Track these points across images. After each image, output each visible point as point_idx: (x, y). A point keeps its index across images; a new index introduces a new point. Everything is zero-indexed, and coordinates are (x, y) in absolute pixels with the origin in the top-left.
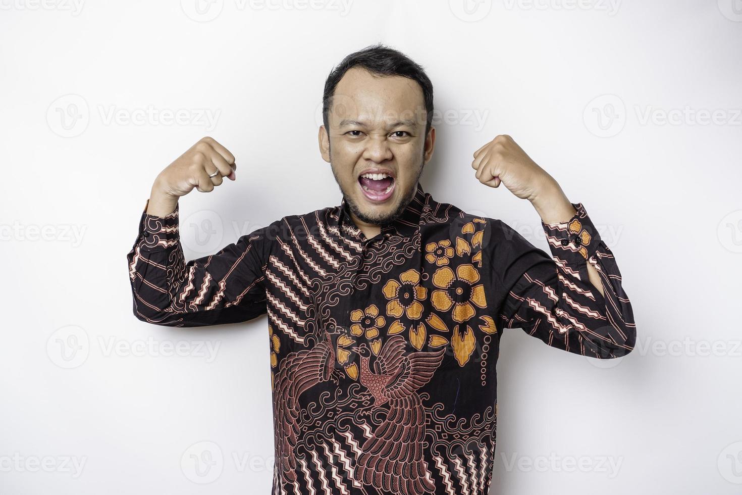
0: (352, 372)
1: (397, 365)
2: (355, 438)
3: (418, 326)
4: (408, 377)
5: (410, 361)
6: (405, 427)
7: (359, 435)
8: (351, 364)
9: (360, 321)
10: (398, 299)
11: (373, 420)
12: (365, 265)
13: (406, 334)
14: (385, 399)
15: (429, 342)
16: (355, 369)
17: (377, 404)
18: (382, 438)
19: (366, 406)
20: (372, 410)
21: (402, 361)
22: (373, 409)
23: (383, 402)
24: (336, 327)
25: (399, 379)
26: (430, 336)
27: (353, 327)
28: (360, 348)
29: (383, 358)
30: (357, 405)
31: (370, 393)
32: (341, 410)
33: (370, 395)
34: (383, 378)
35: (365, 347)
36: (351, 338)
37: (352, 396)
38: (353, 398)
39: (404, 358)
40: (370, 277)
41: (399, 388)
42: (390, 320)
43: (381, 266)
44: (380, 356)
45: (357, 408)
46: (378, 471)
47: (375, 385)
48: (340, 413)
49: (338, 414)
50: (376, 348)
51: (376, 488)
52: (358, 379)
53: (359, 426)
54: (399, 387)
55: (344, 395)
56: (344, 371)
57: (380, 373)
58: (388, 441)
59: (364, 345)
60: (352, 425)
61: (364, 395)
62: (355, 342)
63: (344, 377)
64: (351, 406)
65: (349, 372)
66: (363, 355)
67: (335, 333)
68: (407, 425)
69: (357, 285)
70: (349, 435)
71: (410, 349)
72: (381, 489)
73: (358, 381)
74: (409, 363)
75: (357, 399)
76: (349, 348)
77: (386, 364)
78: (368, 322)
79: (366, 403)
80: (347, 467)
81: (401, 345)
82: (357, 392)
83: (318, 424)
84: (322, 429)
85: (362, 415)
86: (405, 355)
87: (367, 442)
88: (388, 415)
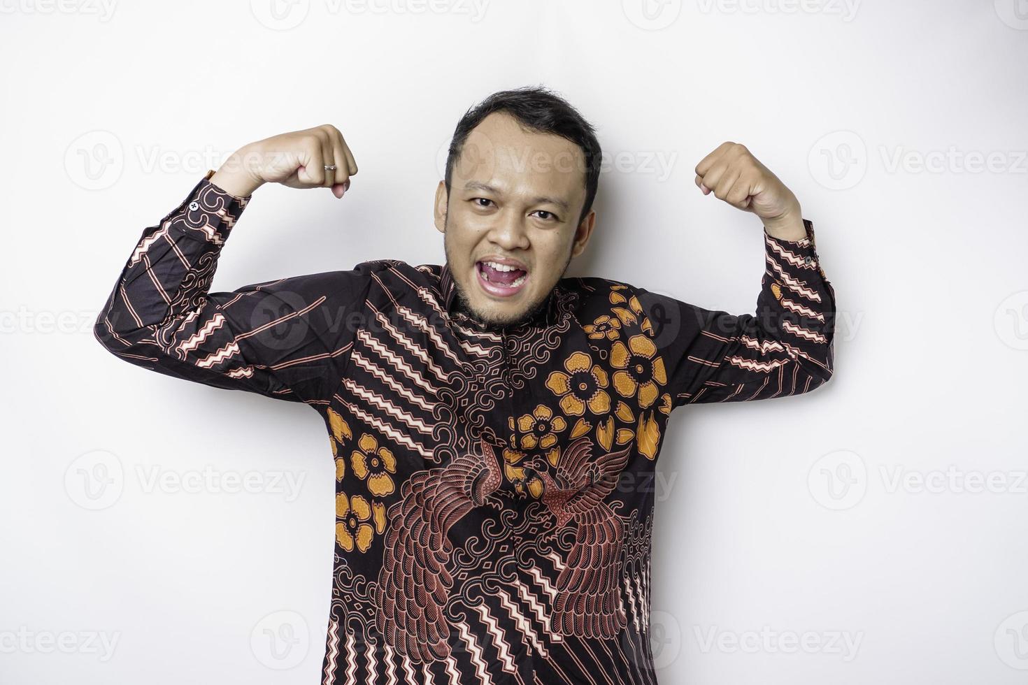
0: (535, 488)
1: (583, 474)
2: (544, 575)
3: (606, 422)
5: (599, 467)
6: (602, 546)
7: (548, 570)
9: (532, 430)
10: (573, 393)
11: (560, 545)
13: (592, 435)
14: (568, 516)
15: (617, 438)
17: (562, 524)
18: (578, 567)
19: (548, 529)
20: (556, 533)
21: (589, 469)
22: (558, 531)
23: (567, 520)
24: (496, 438)
26: (618, 430)
27: (524, 440)
28: (533, 462)
29: (565, 469)
30: (537, 529)
31: (550, 511)
32: (522, 539)
33: (550, 514)
35: (540, 459)
37: (529, 519)
38: (531, 521)
39: (591, 464)
41: (581, 499)
44: (560, 467)
45: (537, 533)
46: (578, 614)
48: (521, 543)
49: (518, 545)
50: (554, 457)
51: (579, 637)
52: (541, 497)
53: (545, 556)
54: (581, 497)
55: (520, 518)
57: (568, 488)
58: (586, 569)
59: (538, 457)
60: (536, 557)
61: (543, 515)
62: (527, 455)
64: (530, 532)
65: (533, 490)
70: (536, 572)
71: (597, 451)
72: (584, 637)
73: (540, 499)
74: (598, 469)
75: (535, 521)
76: (519, 464)
77: (569, 475)
78: (542, 429)
79: (547, 525)
80: (541, 617)
81: (586, 448)
82: (535, 513)
83: (487, 565)
84: (495, 572)
85: (546, 542)
86: (591, 460)
87: (560, 576)
88: (577, 535)
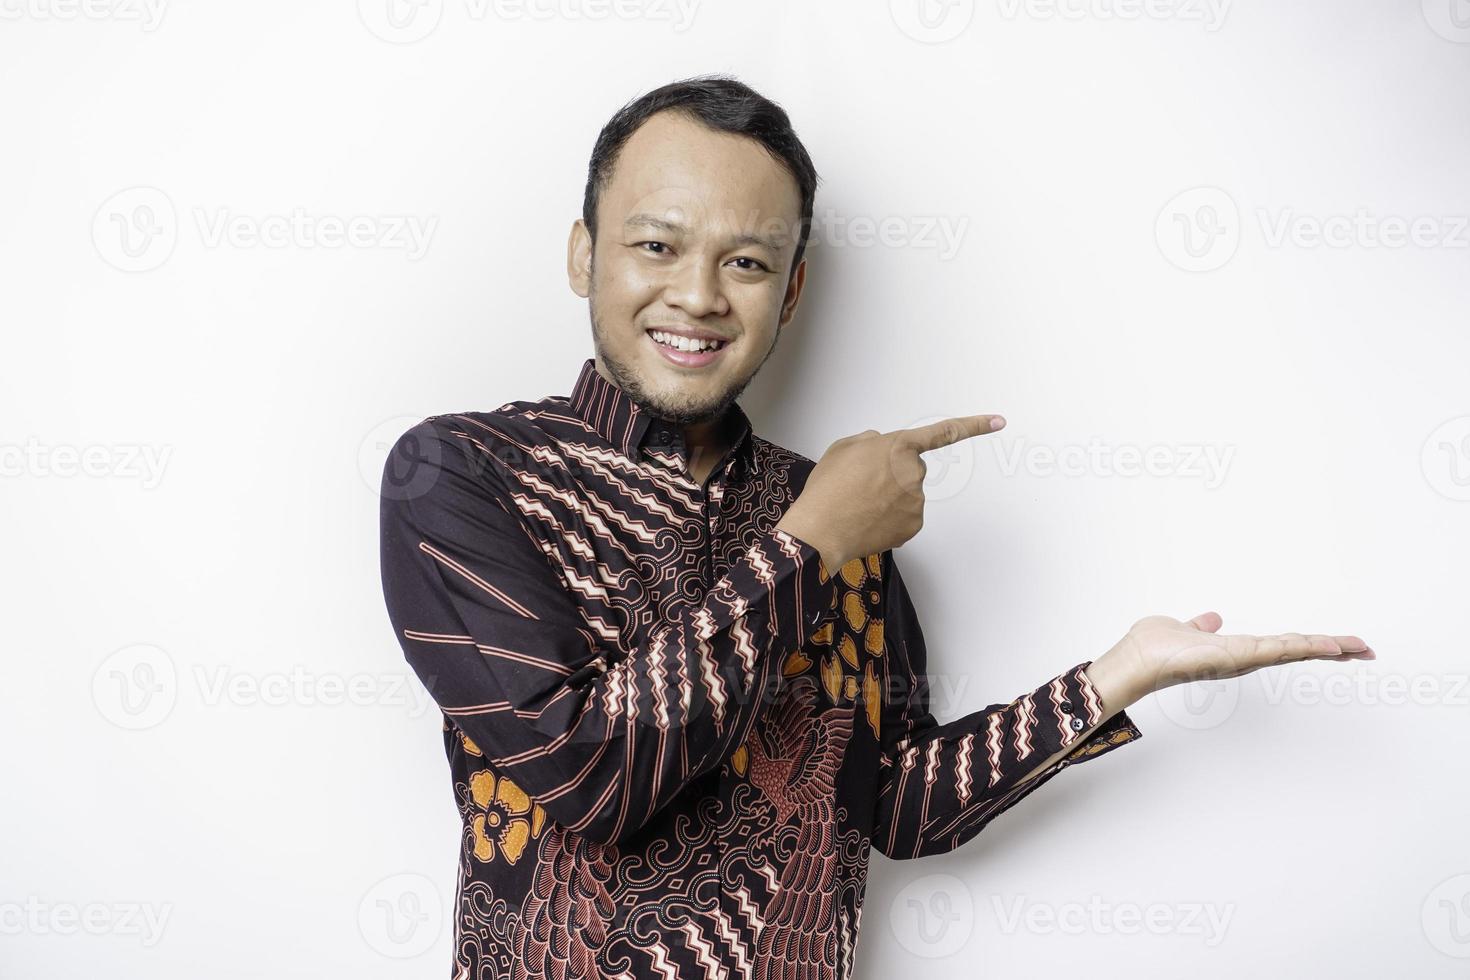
0: (739, 758)
1: (801, 735)
2: (753, 898)
4: (822, 757)
5: (824, 726)
6: (826, 859)
7: (759, 892)
11: (777, 854)
14: (791, 808)
15: (845, 689)
16: (744, 755)
17: (781, 821)
19: (764, 829)
20: (775, 834)
21: (810, 728)
22: (777, 832)
23: (789, 814)
25: (808, 763)
26: (846, 677)
29: (776, 724)
30: (749, 828)
31: (767, 798)
32: (727, 844)
33: (767, 804)
34: (782, 766)
37: (740, 812)
38: (741, 815)
39: (813, 720)
41: (809, 782)
43: (738, 539)
44: (770, 721)
45: (750, 834)
46: (790, 961)
47: (773, 782)
48: (726, 852)
49: (723, 855)
52: (748, 775)
53: (758, 871)
54: (809, 779)
55: (727, 813)
56: (728, 762)
58: (799, 893)
60: (747, 872)
61: (758, 806)
63: (727, 774)
64: (740, 833)
65: (736, 762)
70: (743, 894)
73: (746, 779)
75: (747, 816)
77: (781, 735)
79: (764, 821)
80: (742, 963)
81: (808, 694)
82: (746, 802)
83: (676, 884)
84: (686, 896)
85: (759, 848)
87: (771, 901)
88: (798, 839)
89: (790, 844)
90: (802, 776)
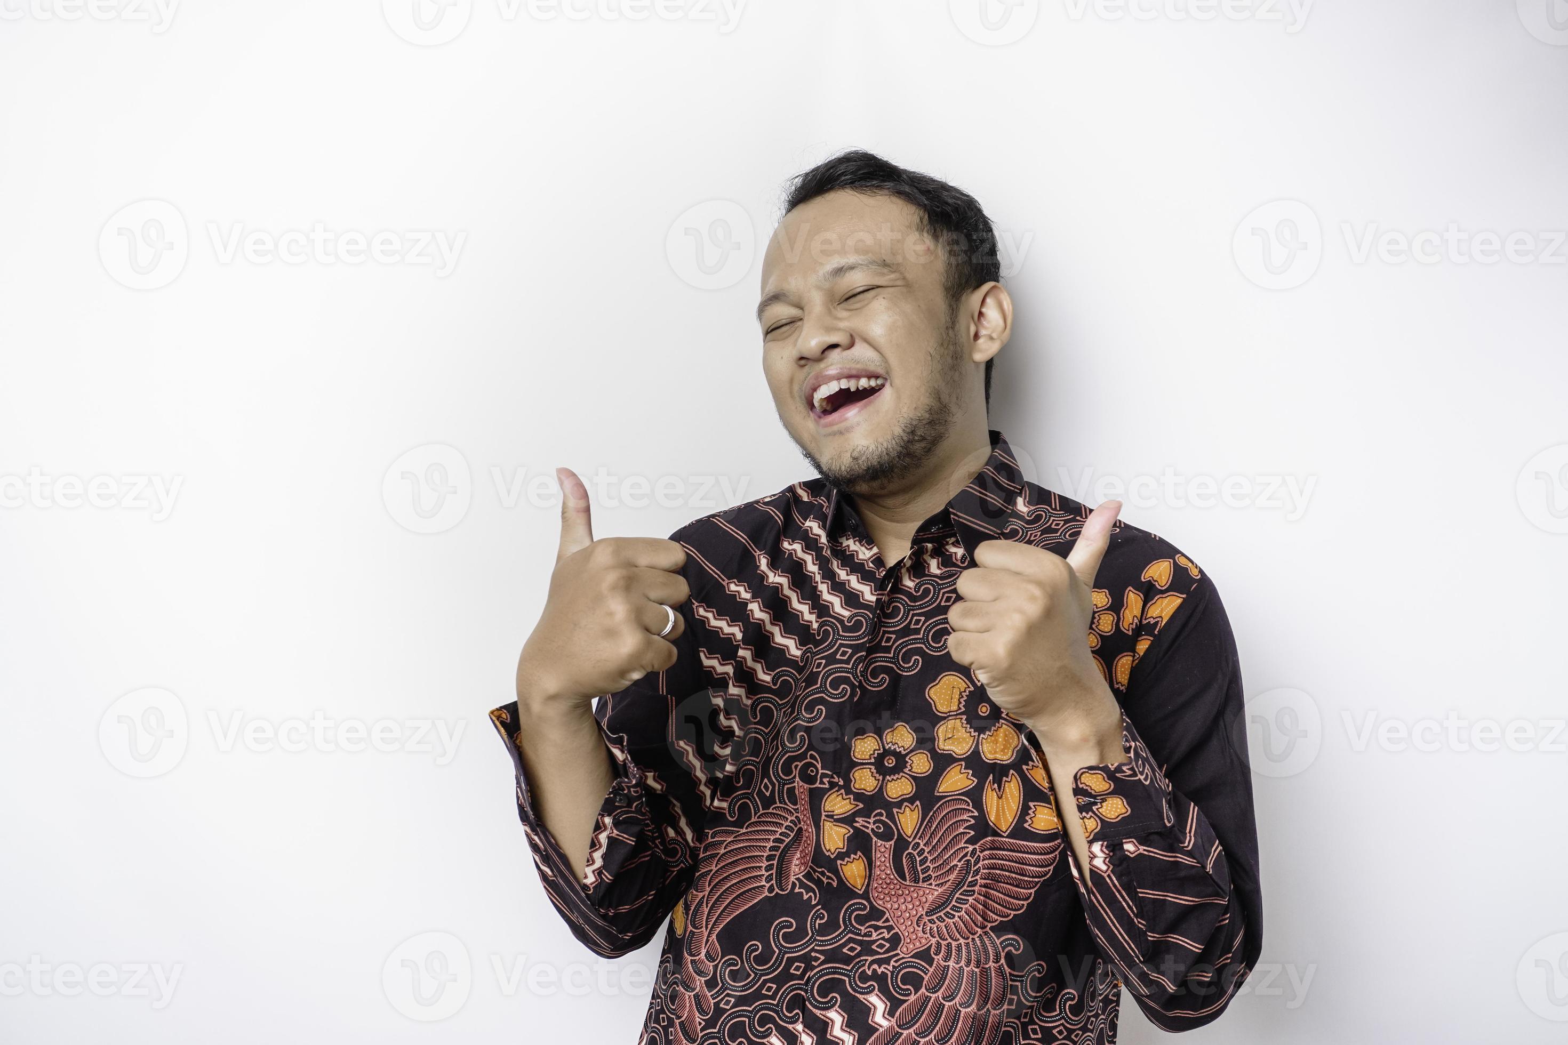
0: (854, 870)
1: (955, 862)
2: (849, 1025)
3: (1004, 779)
4: (974, 891)
5: (982, 855)
6: (963, 1011)
7: (859, 1020)
8: (853, 856)
9: (873, 760)
10: (964, 717)
11: (893, 986)
12: (885, 632)
13: (975, 796)
14: (923, 941)
15: (1027, 818)
16: (862, 867)
17: (905, 951)
18: (911, 1030)
19: (879, 953)
20: (892, 963)
21: (965, 855)
22: (896, 961)
23: (919, 946)
24: (821, 771)
25: (957, 895)
26: (1031, 804)
27: (856, 774)
28: (871, 821)
29: (925, 845)
30: (859, 948)
31: (891, 923)
32: (822, 958)
33: (890, 928)
34: (921, 893)
35: (884, 818)
36: (852, 797)
37: (849, 929)
38: (850, 931)
39: (971, 848)
40: (894, 660)
41: (956, 918)
42: (943, 762)
43: (921, 636)
44: (917, 841)
45: (859, 955)
47: (904, 907)
48: (819, 966)
49: (815, 967)
50: (909, 820)
52: (867, 892)
53: (861, 997)
54: (957, 914)
55: (831, 925)
56: (836, 872)
57: (916, 880)
58: (922, 1040)
59: (881, 815)
60: (844, 994)
61: (877, 928)
62: (861, 806)
63: (835, 884)
64: (845, 950)
65: (848, 874)
66: (880, 836)
67: (817, 785)
68: (969, 1006)
69: (866, 679)
70: (836, 1018)
71: (983, 828)
73: (866, 896)
74: (979, 859)
75: (859, 935)
76: (847, 820)
77: (930, 858)
78: (890, 762)
79: (881, 946)
81: (965, 817)
82: (861, 920)
83: (769, 989)
84: (775, 1003)
85: (869, 973)
86: (971, 841)
87: (875, 1036)
88: (926, 978)
89: (915, 981)
90: (948, 909)
